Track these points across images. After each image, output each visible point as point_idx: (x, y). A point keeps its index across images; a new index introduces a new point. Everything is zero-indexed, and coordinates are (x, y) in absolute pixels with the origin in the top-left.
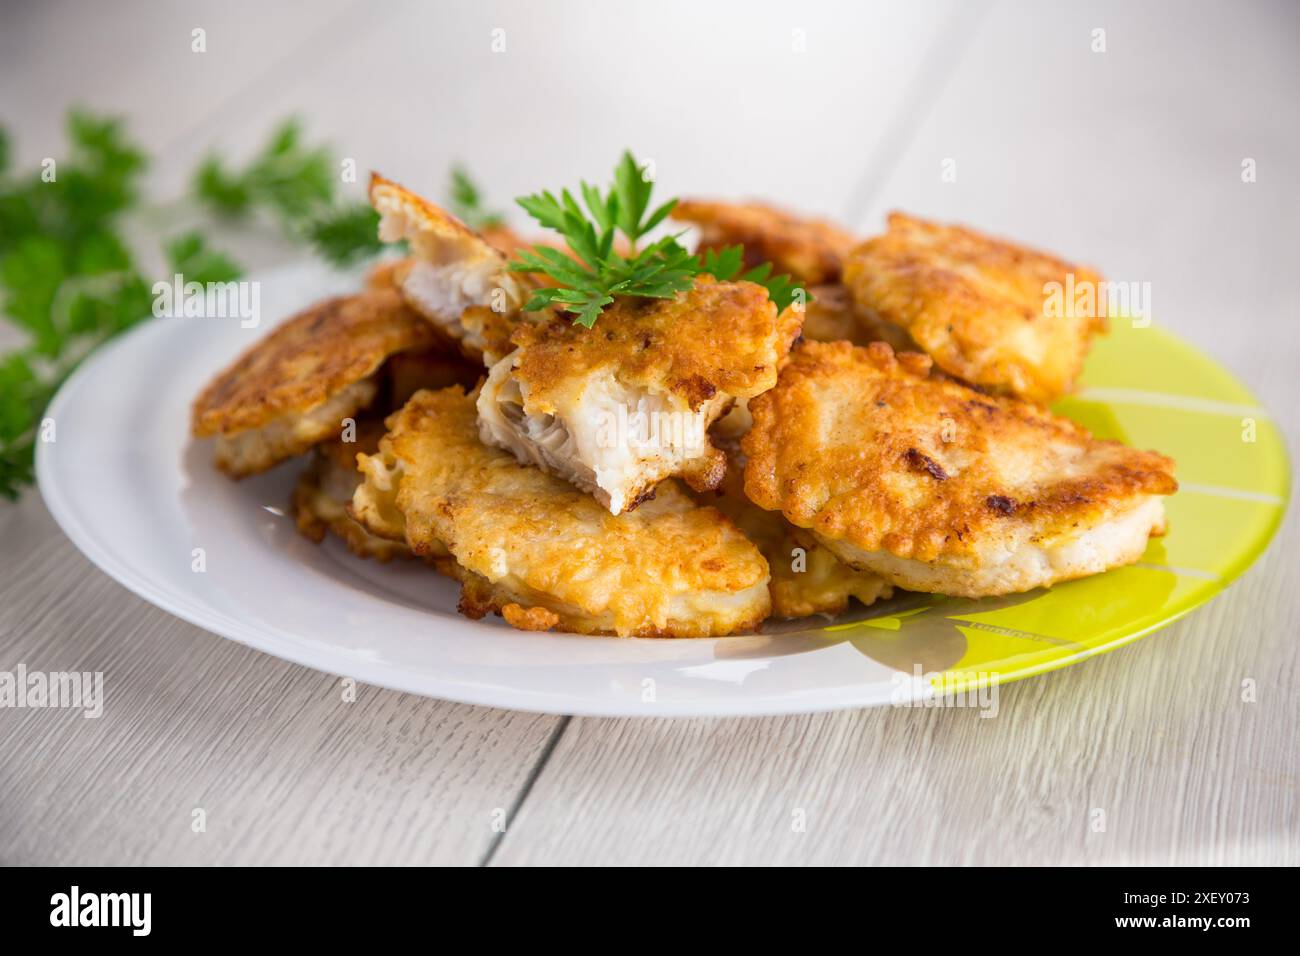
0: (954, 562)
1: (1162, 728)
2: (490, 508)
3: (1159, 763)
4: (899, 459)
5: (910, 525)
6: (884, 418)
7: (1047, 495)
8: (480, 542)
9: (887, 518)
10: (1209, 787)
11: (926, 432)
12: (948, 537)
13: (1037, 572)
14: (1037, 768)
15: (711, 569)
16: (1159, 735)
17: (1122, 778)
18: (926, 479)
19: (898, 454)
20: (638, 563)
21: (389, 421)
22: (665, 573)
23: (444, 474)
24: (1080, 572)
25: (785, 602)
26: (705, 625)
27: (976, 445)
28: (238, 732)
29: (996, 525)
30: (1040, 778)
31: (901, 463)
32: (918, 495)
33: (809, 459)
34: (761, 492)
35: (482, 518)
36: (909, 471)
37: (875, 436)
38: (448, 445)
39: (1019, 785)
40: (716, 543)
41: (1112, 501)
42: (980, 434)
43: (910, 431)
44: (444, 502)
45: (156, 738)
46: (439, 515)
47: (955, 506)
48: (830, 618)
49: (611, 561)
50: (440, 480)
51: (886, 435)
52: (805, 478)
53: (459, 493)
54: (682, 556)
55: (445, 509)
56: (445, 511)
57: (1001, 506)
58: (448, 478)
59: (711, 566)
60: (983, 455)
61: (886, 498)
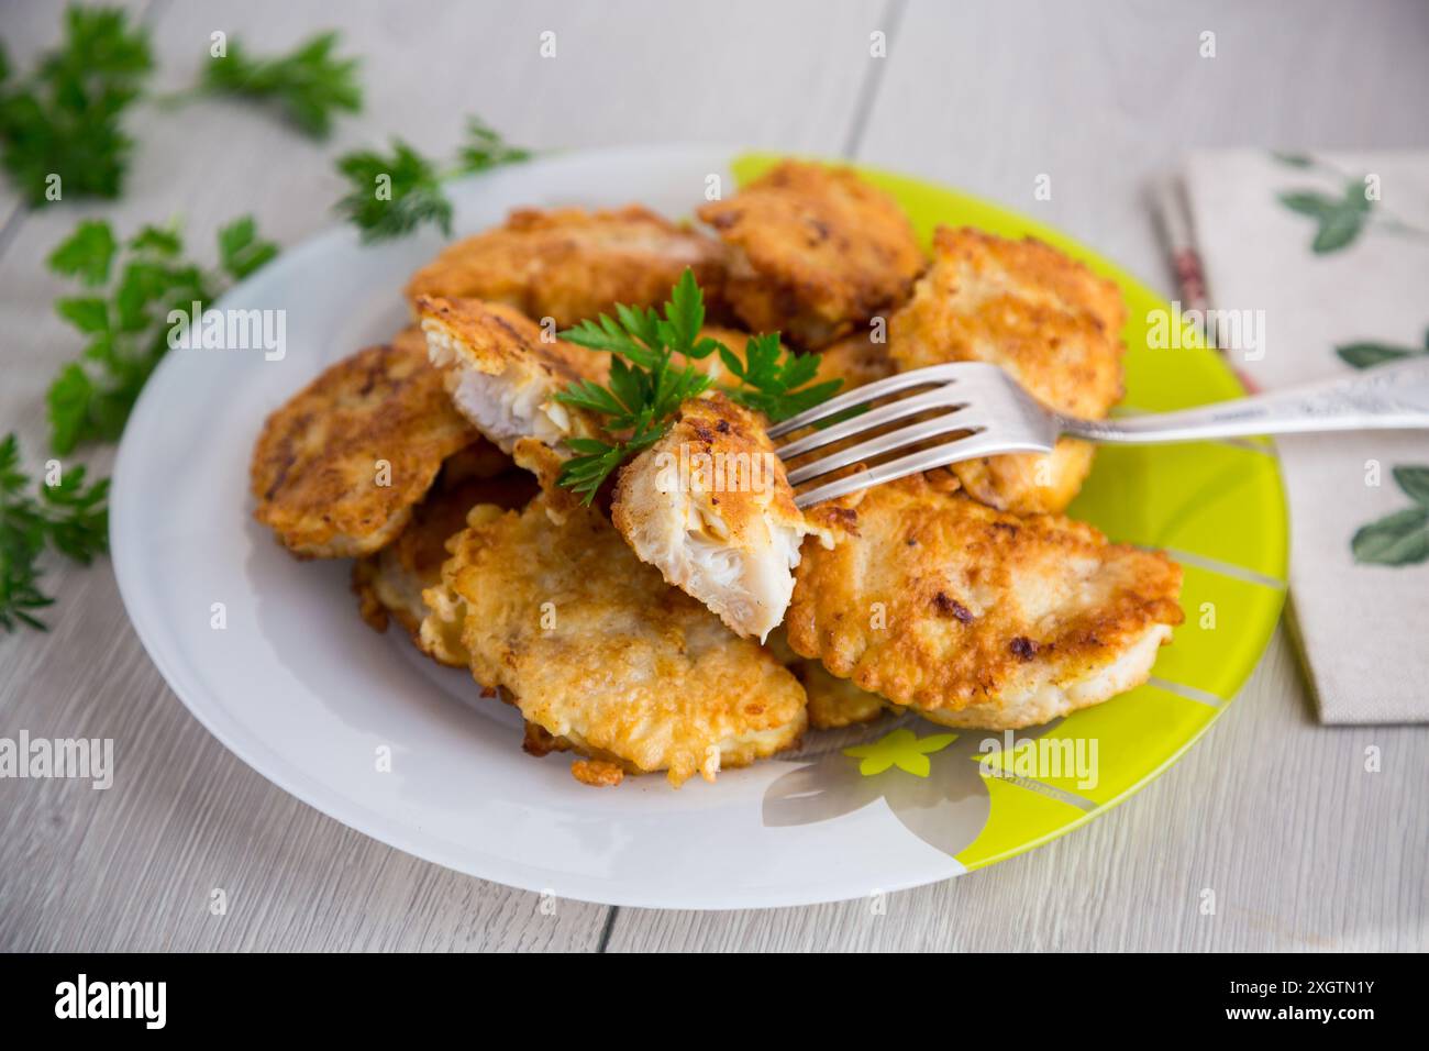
0: (981, 706)
1: (1162, 855)
2: (549, 658)
3: (1158, 905)
4: (929, 604)
5: (940, 677)
6: (915, 560)
7: (1065, 631)
8: (543, 699)
9: (919, 672)
10: (1201, 933)
11: (952, 569)
12: (975, 690)
13: (1055, 704)
14: (1050, 913)
15: (754, 713)
16: (1160, 865)
17: (1125, 925)
18: (954, 623)
19: (928, 600)
20: (688, 712)
21: (449, 545)
22: (713, 722)
23: (504, 614)
24: (1094, 701)
25: (824, 716)
26: (748, 755)
27: (999, 580)
28: (334, 888)
29: (1017, 672)
30: (1052, 927)
31: (932, 605)
32: (947, 642)
33: (846, 609)
34: (801, 645)
35: (544, 670)
36: (938, 616)
37: (907, 582)
38: (506, 581)
39: (1034, 936)
40: (757, 682)
41: (1124, 638)
42: (1005, 566)
43: (938, 572)
44: (507, 649)
45: (262, 898)
46: (503, 663)
47: (981, 655)
48: (865, 726)
49: (663, 714)
50: (501, 620)
51: (917, 580)
52: (843, 629)
53: (520, 639)
54: (727, 700)
55: (509, 659)
56: (509, 662)
57: (1023, 649)
58: (509, 616)
59: (754, 709)
60: (1007, 591)
61: (918, 650)
